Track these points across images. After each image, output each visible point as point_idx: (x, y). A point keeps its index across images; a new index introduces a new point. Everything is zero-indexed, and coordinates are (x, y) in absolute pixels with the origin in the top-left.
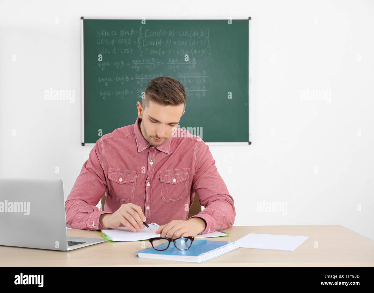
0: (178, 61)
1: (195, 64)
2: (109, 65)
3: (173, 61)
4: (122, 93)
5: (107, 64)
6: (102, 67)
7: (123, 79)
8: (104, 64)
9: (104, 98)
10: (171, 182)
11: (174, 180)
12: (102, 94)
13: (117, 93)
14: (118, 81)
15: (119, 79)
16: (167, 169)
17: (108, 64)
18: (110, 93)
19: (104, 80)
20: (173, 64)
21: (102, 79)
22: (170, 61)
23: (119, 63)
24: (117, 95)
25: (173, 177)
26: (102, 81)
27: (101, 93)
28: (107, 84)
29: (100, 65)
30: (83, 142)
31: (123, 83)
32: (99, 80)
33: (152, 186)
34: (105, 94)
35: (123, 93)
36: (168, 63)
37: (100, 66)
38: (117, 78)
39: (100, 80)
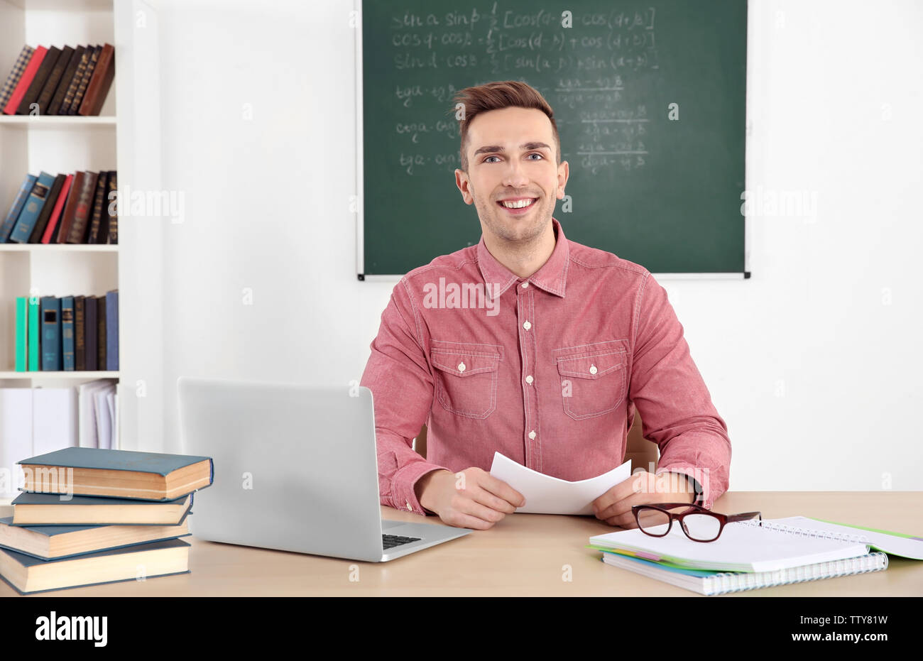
0: (579, 85)
1: (619, 91)
2: (421, 94)
3: (570, 83)
4: (451, 158)
5: (415, 92)
6: (406, 98)
7: (452, 125)
8: (409, 93)
9: (408, 171)
10: (585, 376)
11: (593, 370)
12: (404, 162)
13: (439, 160)
14: (440, 130)
15: (443, 127)
16: (575, 345)
17: (418, 91)
18: (422, 158)
19: (408, 129)
20: (568, 90)
21: (404, 125)
22: (561, 84)
23: (443, 91)
24: (440, 163)
25: (590, 360)
26: (405, 132)
27: (402, 160)
28: (416, 139)
29: (401, 95)
30: (362, 272)
31: (452, 134)
32: (398, 129)
33: (538, 383)
34: (411, 161)
35: (453, 159)
36: (558, 90)
37: (401, 97)
38: (439, 123)
39: (401, 129)
